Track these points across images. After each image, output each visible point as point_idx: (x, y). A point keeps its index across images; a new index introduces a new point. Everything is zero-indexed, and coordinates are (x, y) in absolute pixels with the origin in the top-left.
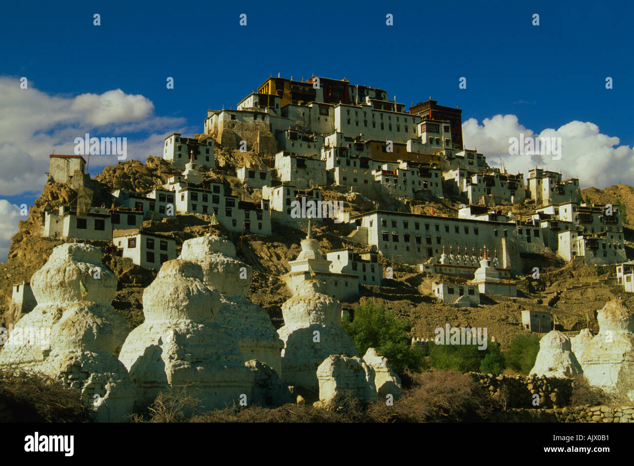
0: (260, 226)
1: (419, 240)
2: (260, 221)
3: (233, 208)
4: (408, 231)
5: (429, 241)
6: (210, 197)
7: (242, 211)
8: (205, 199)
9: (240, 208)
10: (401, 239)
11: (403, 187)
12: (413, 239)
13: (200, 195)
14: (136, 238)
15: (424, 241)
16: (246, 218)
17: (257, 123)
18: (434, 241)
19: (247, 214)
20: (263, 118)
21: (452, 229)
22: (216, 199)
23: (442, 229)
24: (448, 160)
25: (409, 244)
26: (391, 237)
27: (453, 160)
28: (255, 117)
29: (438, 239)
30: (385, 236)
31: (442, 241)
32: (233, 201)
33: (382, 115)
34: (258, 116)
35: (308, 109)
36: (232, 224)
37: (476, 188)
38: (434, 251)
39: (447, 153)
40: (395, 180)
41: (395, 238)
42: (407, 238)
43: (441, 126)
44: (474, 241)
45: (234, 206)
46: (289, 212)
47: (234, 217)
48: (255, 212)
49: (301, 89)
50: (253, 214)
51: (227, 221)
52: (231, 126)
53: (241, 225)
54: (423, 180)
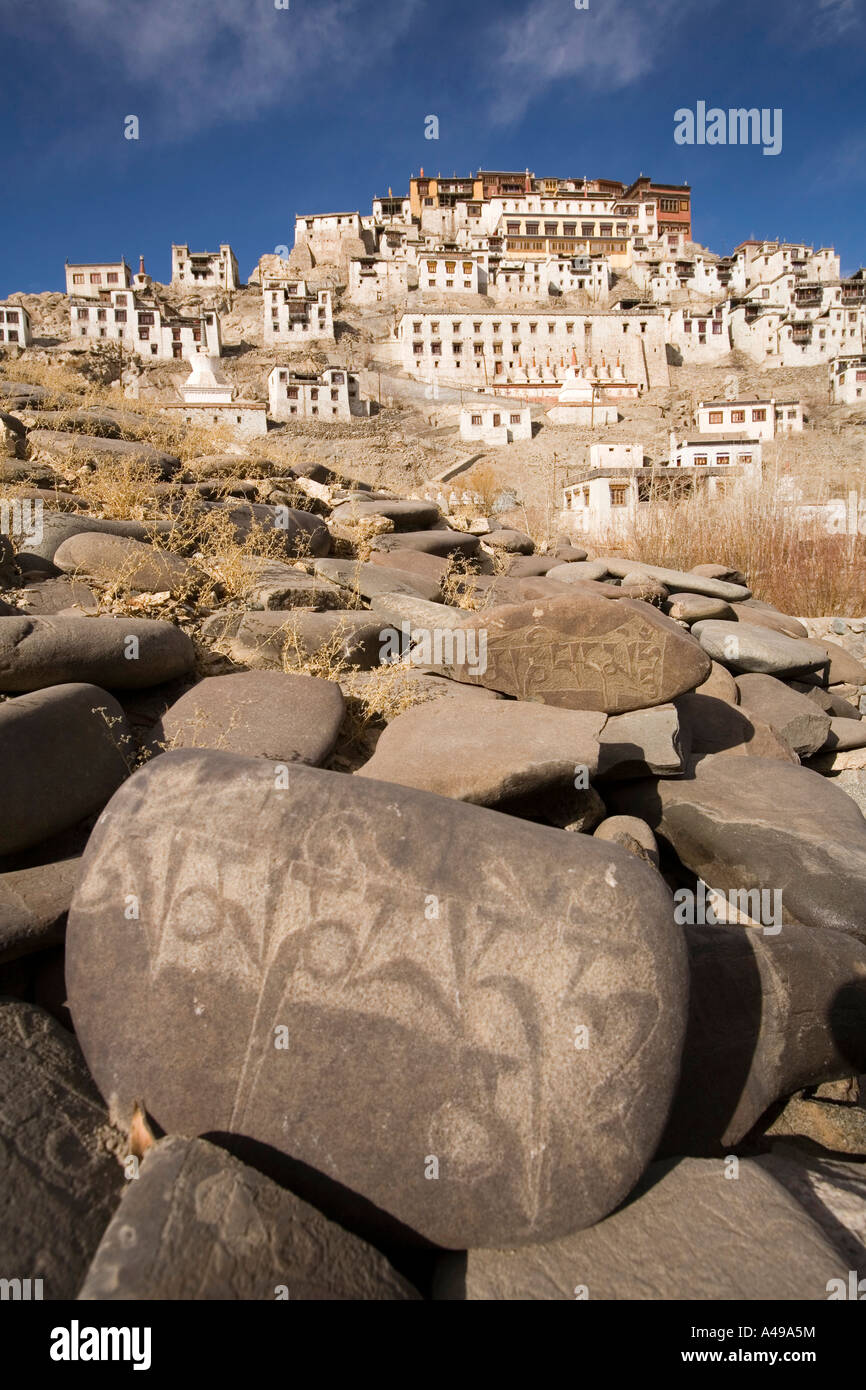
1: (478, 347)
3: (150, 326)
4: (458, 338)
5: (497, 347)
6: (110, 313)
7: (168, 331)
8: (101, 315)
9: (163, 326)
10: (447, 348)
11: (533, 288)
12: (468, 349)
13: (93, 312)
15: (488, 349)
16: (174, 339)
17: (342, 229)
18: (507, 348)
19: (176, 334)
20: (351, 221)
21: (542, 329)
22: (121, 316)
23: (524, 329)
24: (636, 249)
25: (462, 358)
26: (427, 348)
27: (645, 249)
28: (339, 222)
29: (516, 348)
30: (418, 347)
31: (520, 347)
32: (151, 315)
33: (556, 204)
34: (343, 220)
35: (450, 211)
36: (150, 351)
37: (663, 281)
38: (506, 365)
39: (636, 240)
40: (521, 278)
41: (436, 347)
42: (457, 347)
43: (642, 207)
44: (583, 344)
45: (153, 323)
46: (276, 328)
47: (152, 340)
48: (190, 330)
49: (452, 189)
50: (186, 333)
51: (143, 349)
52: (307, 238)
53: (166, 352)
54: (577, 278)
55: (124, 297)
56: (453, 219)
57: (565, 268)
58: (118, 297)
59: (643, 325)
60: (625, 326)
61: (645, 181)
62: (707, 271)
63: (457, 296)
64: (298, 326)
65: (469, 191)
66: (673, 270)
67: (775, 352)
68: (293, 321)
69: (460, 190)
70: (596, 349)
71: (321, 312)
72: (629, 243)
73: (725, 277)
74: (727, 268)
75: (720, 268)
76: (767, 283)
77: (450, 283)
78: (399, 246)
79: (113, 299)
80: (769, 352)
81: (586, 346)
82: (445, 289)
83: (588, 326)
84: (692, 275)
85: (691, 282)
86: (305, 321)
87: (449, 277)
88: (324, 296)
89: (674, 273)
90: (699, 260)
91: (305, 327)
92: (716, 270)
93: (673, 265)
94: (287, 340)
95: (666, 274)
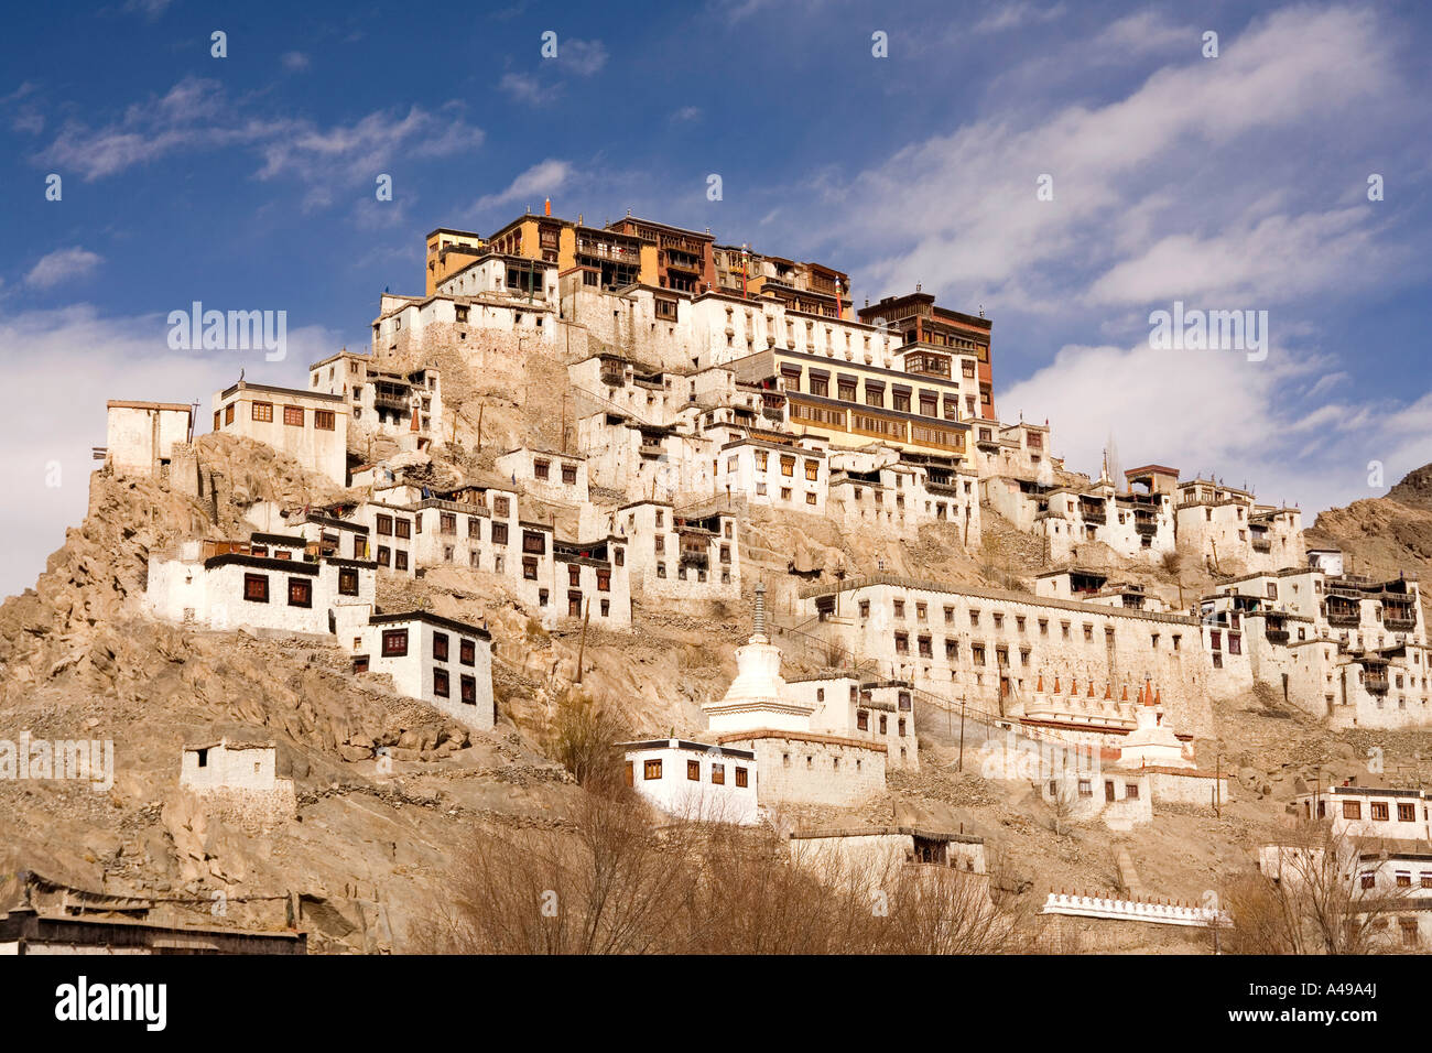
0: (605, 606)
1: (979, 649)
2: (605, 595)
3: (539, 557)
4: (954, 634)
5: (1003, 652)
6: (486, 527)
7: (563, 567)
8: (474, 526)
9: (557, 558)
10: (938, 647)
11: (896, 515)
12: (965, 651)
13: (461, 521)
14: (407, 630)
15: (990, 655)
16: (571, 584)
17: (523, 334)
19: (574, 574)
20: (539, 322)
21: (1054, 629)
22: (500, 533)
23: (1032, 627)
24: (983, 448)
25: (959, 665)
26: (914, 644)
27: (994, 450)
28: (518, 318)
29: (1025, 654)
30: (902, 639)
31: (1032, 657)
32: (541, 538)
33: (810, 326)
34: (525, 316)
35: (627, 302)
36: (537, 599)
37: (1062, 524)
38: (1015, 683)
39: (981, 430)
40: (878, 496)
41: (925, 642)
42: (951, 646)
43: (957, 360)
44: (1105, 661)
45: (542, 552)
46: (661, 569)
47: (542, 582)
48: (593, 570)
49: (601, 251)
50: (588, 574)
51: (527, 593)
52: (456, 338)
53: (559, 606)
54: (935, 499)
55: (505, 500)
56: (631, 319)
57: (918, 478)
58: (499, 500)
59: (1177, 638)
60: (1155, 637)
61: (929, 299)
62: (1121, 516)
63: (800, 517)
64: (692, 573)
65: (630, 259)
66: (1075, 506)
67: (1338, 700)
68: (685, 563)
69: (617, 255)
70: (1122, 671)
71: (725, 550)
72: (968, 433)
73: (1147, 532)
74: (1150, 515)
75: (1140, 514)
76: (1273, 575)
77: (786, 491)
78: (621, 385)
79: (490, 503)
80: (1330, 698)
81: (1111, 664)
82: (780, 503)
83: (1110, 632)
84: (1102, 520)
85: (1100, 530)
86: (702, 565)
87: (785, 481)
88: (728, 524)
89: (1077, 514)
90: (1109, 497)
91: (702, 576)
92: (1133, 516)
93: (1076, 499)
94: (677, 594)
95: (1066, 513)
